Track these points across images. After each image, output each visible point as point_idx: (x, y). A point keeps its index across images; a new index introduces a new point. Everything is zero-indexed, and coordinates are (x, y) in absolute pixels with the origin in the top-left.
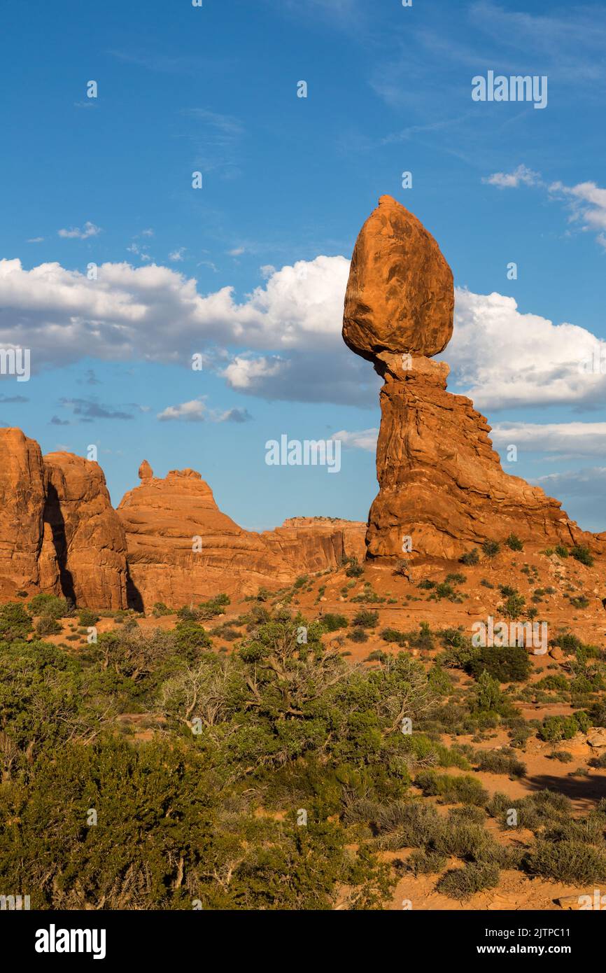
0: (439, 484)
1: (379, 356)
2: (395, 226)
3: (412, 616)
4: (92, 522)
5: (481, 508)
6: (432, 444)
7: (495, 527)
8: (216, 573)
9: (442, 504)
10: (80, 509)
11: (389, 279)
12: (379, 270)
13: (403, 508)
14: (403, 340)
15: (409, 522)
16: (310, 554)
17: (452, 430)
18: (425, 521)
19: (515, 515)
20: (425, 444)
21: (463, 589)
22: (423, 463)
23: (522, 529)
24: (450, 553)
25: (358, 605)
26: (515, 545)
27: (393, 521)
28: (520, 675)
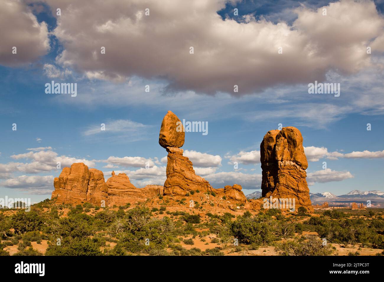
0: (180, 177)
1: (167, 147)
2: (171, 118)
3: (174, 208)
4: (100, 185)
5: (190, 183)
6: (179, 168)
7: (194, 187)
8: (129, 198)
9: (181, 182)
10: (97, 182)
11: (170, 130)
12: (168, 128)
13: (172, 183)
14: (173, 144)
15: (174, 186)
16: (152, 193)
17: (184, 165)
18: (177, 186)
19: (198, 185)
20: (177, 168)
21: (186, 202)
22: (177, 172)
23: (200, 188)
24: (183, 193)
25: (161, 205)
26: (198, 191)
27: (170, 186)
28: (198, 222)
